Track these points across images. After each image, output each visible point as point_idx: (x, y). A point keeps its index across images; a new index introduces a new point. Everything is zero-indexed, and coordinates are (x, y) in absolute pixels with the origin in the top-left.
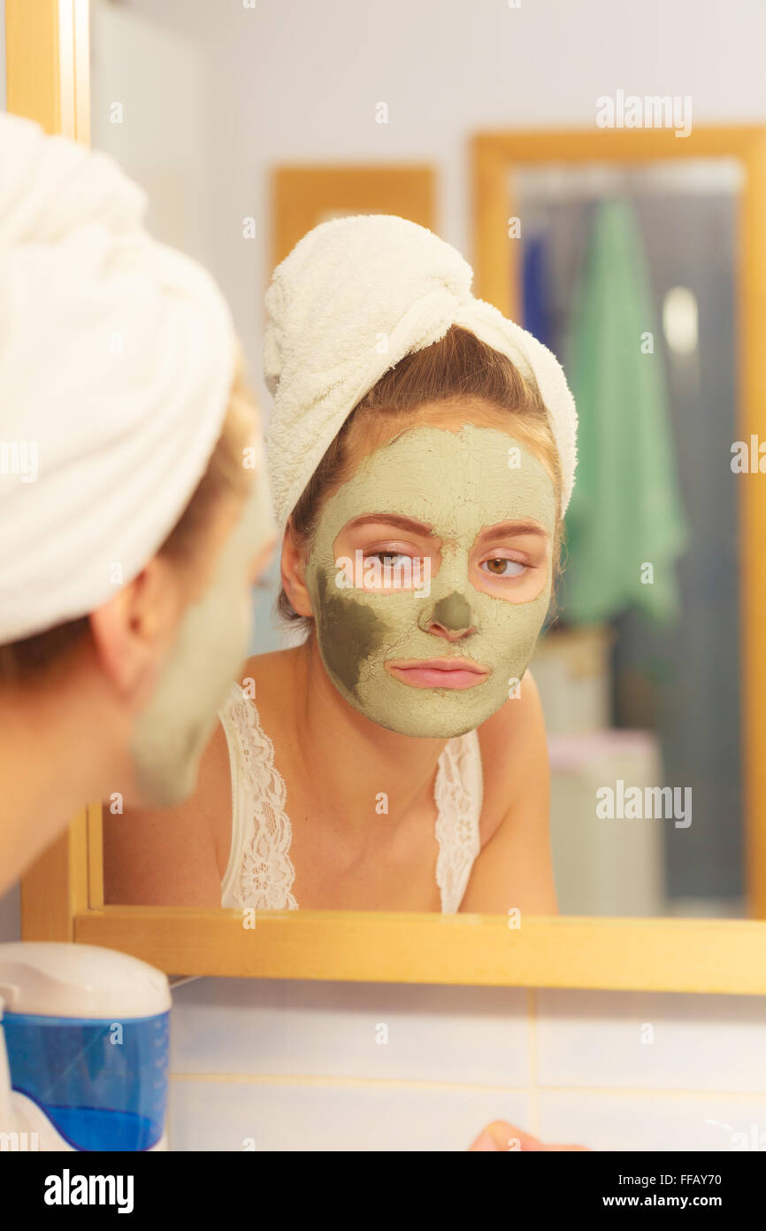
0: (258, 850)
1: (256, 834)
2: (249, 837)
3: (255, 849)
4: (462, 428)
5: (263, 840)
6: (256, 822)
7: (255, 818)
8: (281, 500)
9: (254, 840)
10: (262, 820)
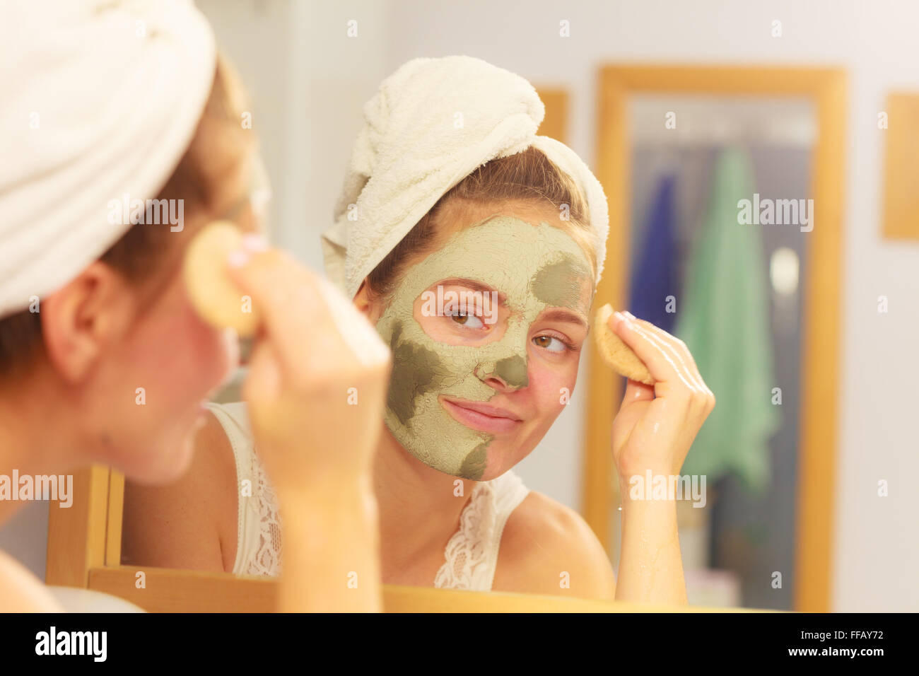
0: (262, 562)
1: (260, 549)
2: (255, 550)
3: (259, 560)
4: (540, 224)
5: (267, 553)
6: (262, 540)
7: (261, 536)
8: (360, 264)
9: (258, 552)
10: (268, 537)
